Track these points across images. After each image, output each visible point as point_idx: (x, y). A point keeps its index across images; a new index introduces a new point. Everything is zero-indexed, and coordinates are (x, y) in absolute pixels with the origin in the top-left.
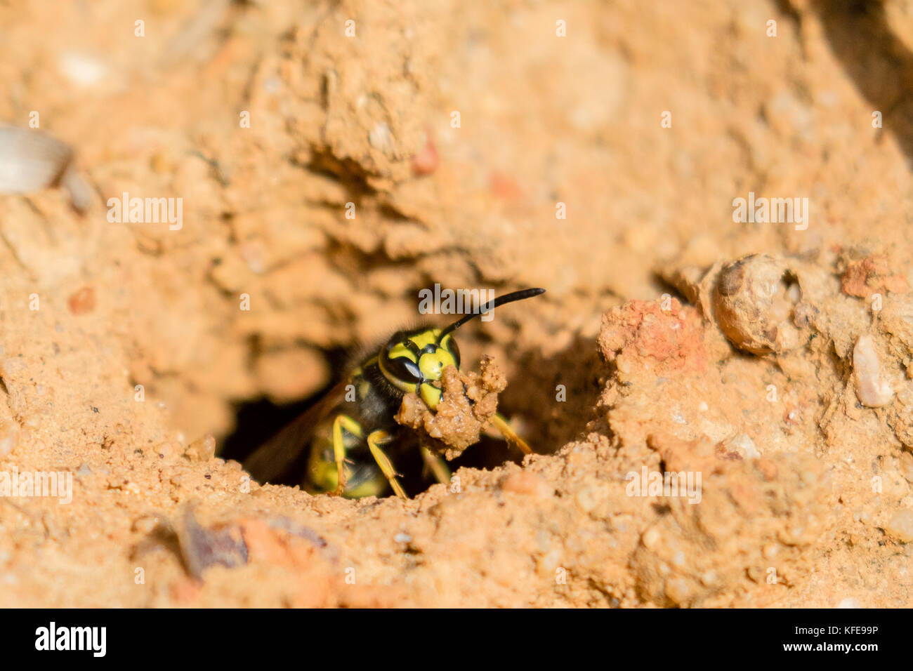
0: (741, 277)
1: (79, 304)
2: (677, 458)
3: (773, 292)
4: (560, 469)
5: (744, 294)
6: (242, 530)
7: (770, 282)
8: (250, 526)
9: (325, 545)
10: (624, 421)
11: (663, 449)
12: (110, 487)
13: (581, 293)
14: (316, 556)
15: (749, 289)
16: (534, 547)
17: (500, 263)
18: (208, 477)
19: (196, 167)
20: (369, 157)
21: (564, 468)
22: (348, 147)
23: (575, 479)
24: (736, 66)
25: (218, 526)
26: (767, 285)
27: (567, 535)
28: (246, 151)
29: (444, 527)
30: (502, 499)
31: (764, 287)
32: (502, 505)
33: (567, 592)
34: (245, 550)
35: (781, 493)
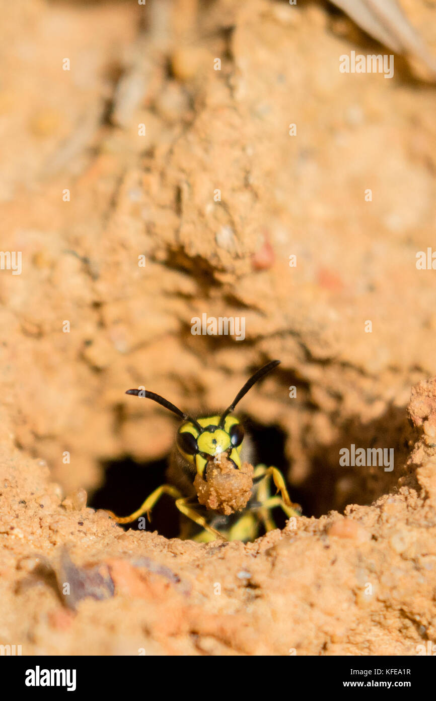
4: (377, 518)
6: (110, 568)
8: (116, 565)
9: (179, 581)
10: (429, 477)
13: (394, 369)
14: (172, 590)
16: (354, 582)
17: (326, 344)
18: (81, 524)
19: (71, 264)
20: (216, 255)
21: (380, 516)
22: (198, 247)
23: (389, 525)
25: (90, 565)
27: (382, 573)
28: (113, 250)
29: (279, 566)
30: (328, 542)
32: (327, 547)
33: (382, 620)
34: (112, 586)
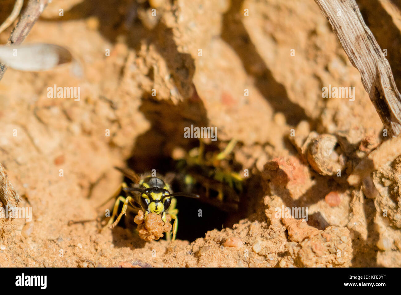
0: (317, 148)
1: (58, 162)
2: (292, 230)
3: (330, 153)
4: (247, 232)
5: (319, 155)
7: (329, 149)
10: (271, 213)
11: (287, 225)
12: (70, 246)
15: (321, 153)
17: (225, 134)
20: (170, 100)
22: (162, 95)
23: (252, 238)
24: (317, 48)
26: (328, 150)
27: (250, 262)
29: (202, 261)
31: (326, 152)
35: (332, 246)
